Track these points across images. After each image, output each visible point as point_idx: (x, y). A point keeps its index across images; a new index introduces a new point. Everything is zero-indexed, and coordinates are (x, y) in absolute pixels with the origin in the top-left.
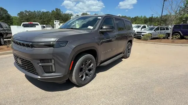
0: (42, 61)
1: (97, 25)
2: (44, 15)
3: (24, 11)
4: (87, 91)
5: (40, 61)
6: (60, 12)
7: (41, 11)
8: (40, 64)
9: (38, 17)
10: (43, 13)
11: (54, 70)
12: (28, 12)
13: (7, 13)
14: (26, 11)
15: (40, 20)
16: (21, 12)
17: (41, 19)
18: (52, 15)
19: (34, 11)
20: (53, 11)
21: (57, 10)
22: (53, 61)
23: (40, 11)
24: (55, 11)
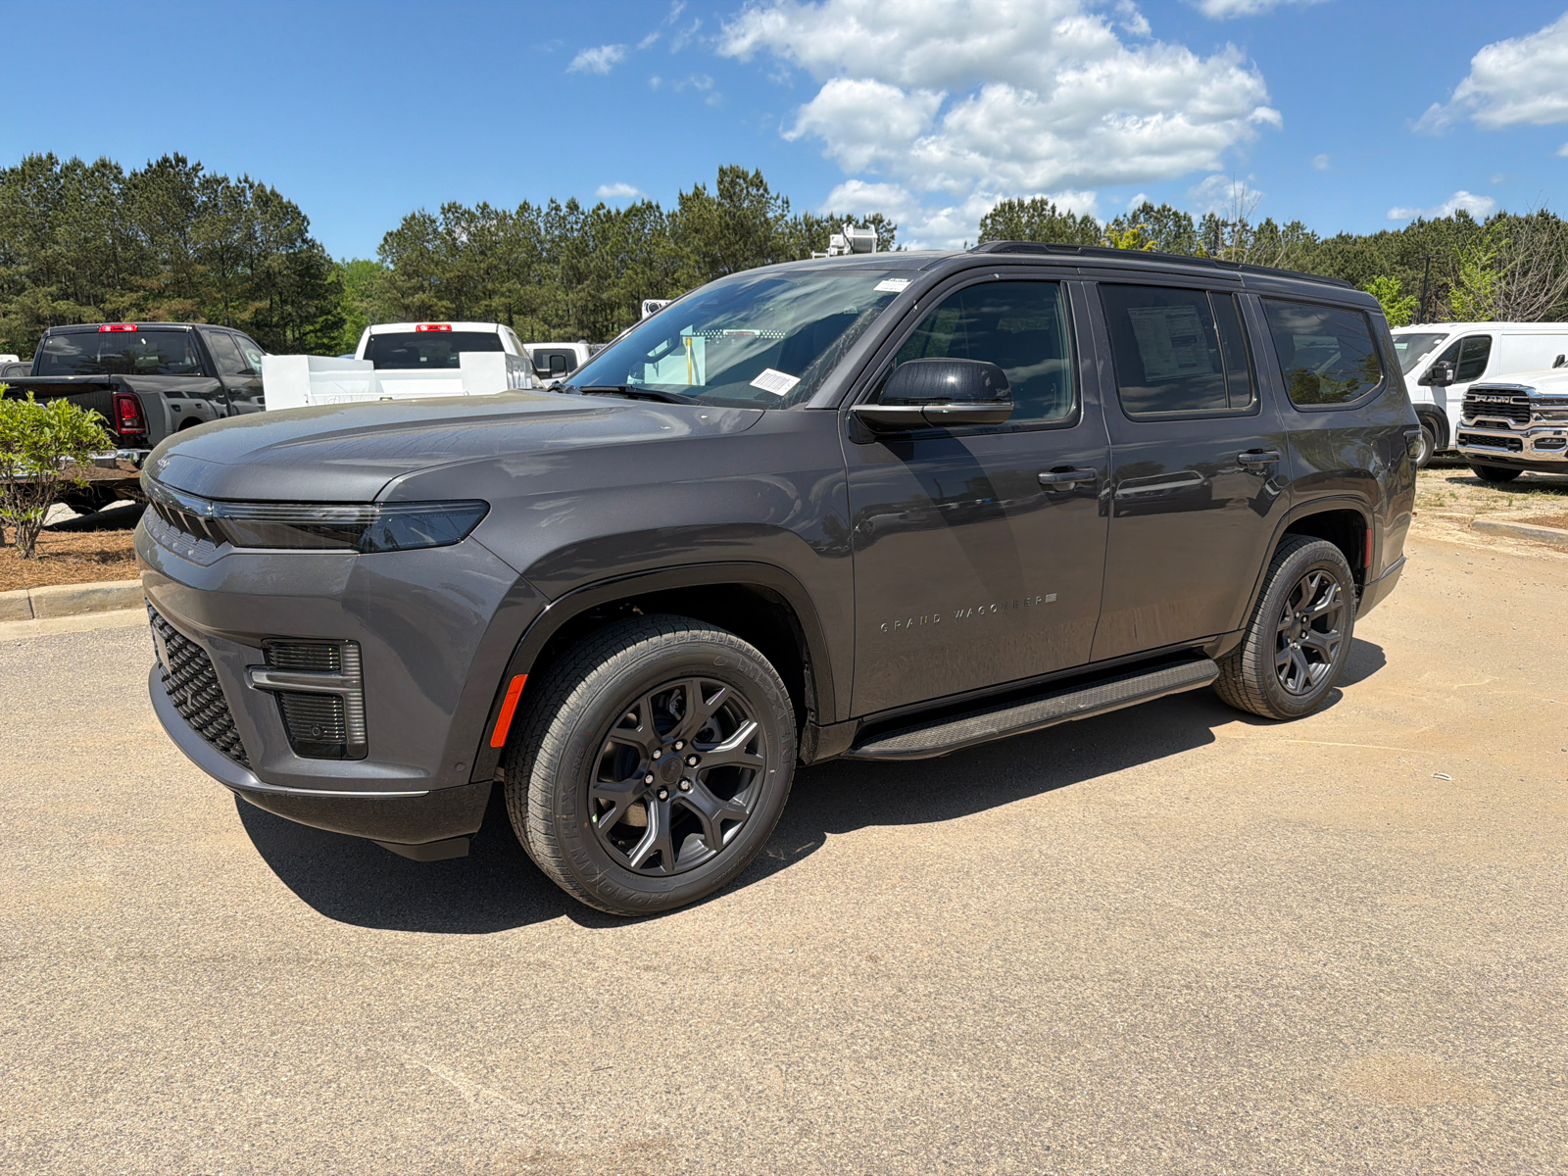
0: (280, 650)
1: (839, 360)
2: (606, 238)
3: (436, 213)
4: (647, 968)
5: (266, 651)
6: (762, 202)
7: (587, 206)
8: (262, 678)
9: (554, 260)
10: (605, 220)
11: (358, 737)
12: (472, 218)
13: (302, 232)
14: (451, 209)
15: (568, 288)
16: (410, 222)
17: (580, 277)
18: (679, 237)
19: (525, 207)
20: (698, 194)
21: (731, 179)
22: (351, 656)
23: (573, 207)
24: (713, 192)
